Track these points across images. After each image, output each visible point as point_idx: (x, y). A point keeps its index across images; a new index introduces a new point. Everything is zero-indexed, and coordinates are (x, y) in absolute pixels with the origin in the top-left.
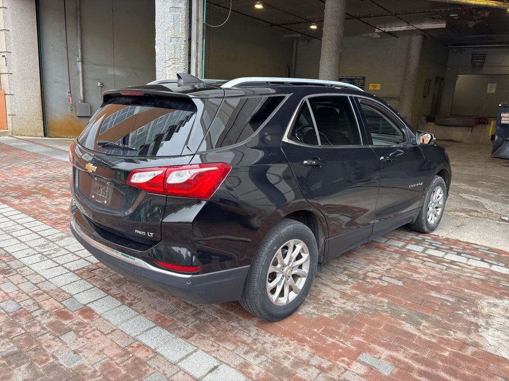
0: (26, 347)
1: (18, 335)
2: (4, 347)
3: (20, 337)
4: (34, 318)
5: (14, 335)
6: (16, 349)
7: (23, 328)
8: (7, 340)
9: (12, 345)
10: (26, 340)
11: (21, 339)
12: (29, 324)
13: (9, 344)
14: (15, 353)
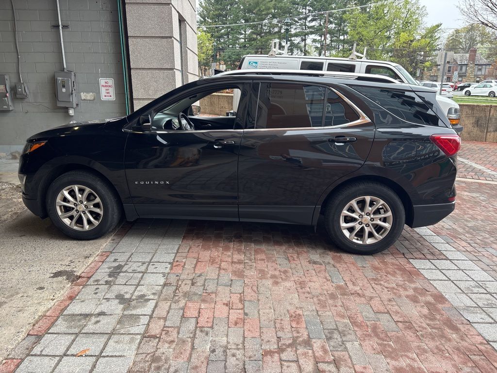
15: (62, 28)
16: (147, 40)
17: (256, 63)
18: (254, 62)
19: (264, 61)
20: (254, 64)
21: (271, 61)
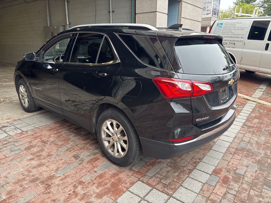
0: (260, 183)
1: (256, 191)
2: (267, 192)
3: (256, 190)
4: (238, 192)
5: (257, 193)
6: (265, 187)
7: (250, 192)
8: (263, 194)
9: (264, 190)
10: (255, 186)
11: (257, 189)
12: (244, 191)
13: (265, 191)
14: (267, 185)
15: (112, 12)
16: (144, 14)
17: (222, 24)
18: (220, 24)
19: (227, 22)
20: (220, 25)
21: (231, 22)
